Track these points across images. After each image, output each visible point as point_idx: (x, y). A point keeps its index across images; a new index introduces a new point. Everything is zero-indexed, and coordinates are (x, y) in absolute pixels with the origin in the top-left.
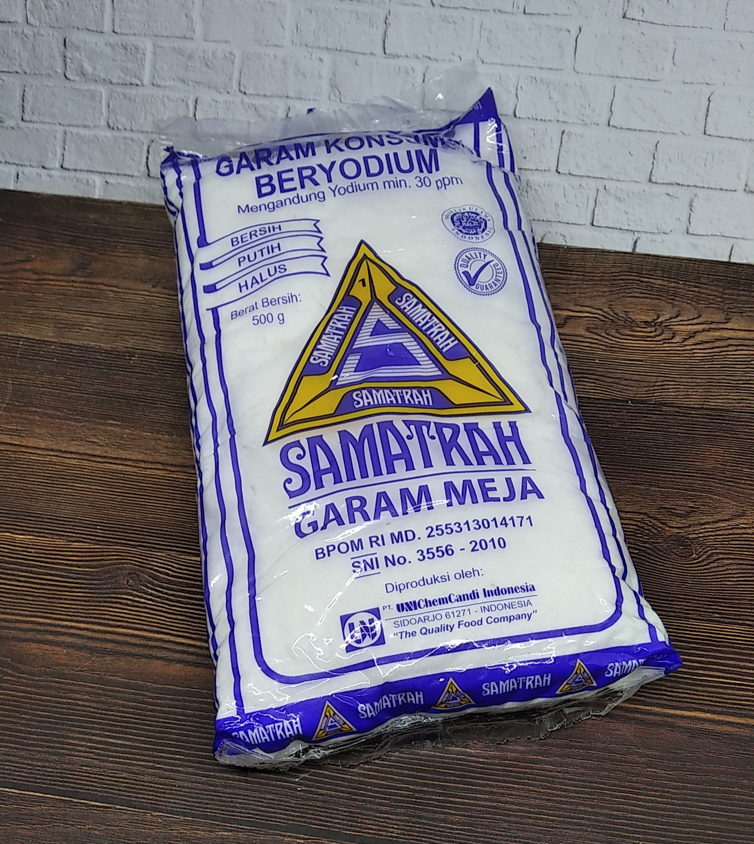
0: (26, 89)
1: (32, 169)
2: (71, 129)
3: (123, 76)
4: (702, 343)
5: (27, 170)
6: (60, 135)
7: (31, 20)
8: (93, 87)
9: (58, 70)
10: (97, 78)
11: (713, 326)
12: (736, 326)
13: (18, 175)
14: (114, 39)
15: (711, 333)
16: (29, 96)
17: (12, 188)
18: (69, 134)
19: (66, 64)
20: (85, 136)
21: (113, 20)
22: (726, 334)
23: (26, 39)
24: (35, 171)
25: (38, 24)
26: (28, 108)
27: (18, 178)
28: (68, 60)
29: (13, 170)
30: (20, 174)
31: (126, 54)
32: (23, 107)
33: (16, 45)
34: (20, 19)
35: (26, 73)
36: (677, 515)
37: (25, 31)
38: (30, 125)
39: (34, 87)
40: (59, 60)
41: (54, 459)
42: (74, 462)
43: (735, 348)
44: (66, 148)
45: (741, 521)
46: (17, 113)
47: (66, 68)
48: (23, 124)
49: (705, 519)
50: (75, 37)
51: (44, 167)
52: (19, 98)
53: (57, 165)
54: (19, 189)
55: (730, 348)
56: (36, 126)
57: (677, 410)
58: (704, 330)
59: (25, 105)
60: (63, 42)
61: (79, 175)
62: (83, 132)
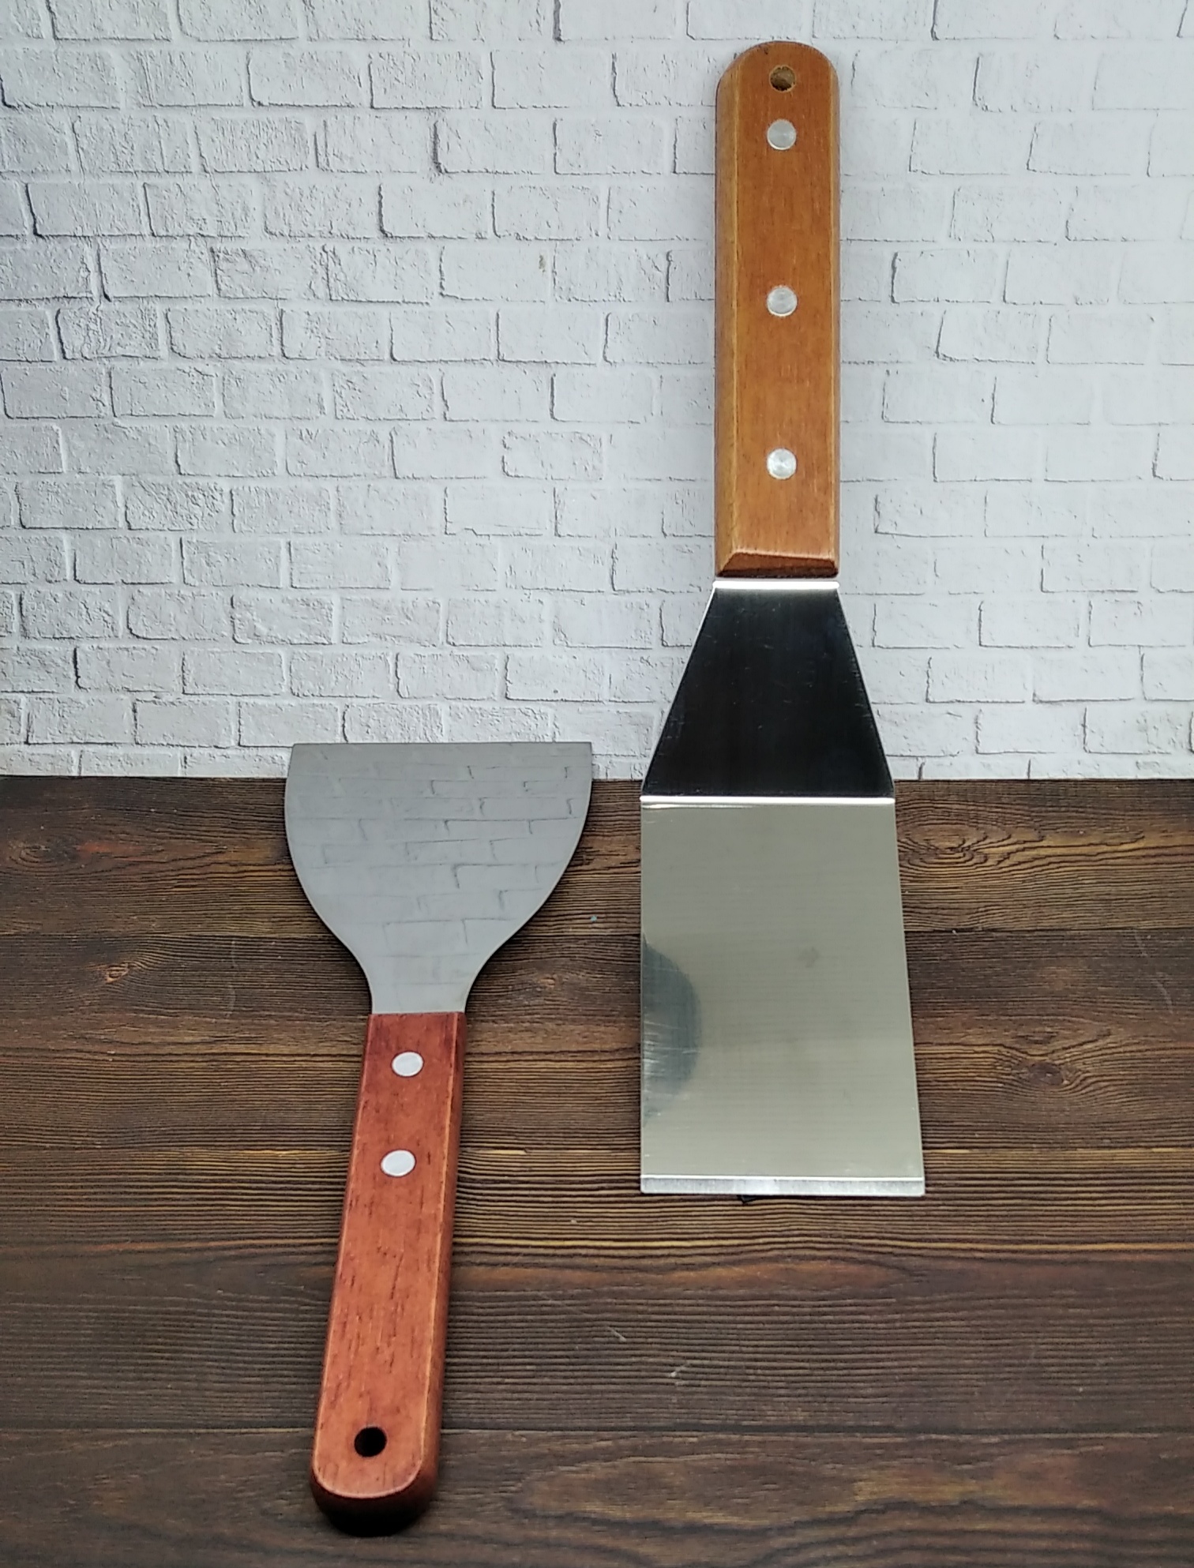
0: (186, 657)
1: (202, 750)
2: (246, 699)
3: (306, 636)
4: (1020, 863)
5: (196, 752)
6: (232, 708)
7: (189, 579)
8: (269, 649)
9: (225, 634)
10: (274, 639)
11: (1026, 845)
12: (1052, 843)
13: (185, 758)
14: (293, 595)
15: (1027, 853)
16: (188, 666)
17: (179, 775)
18: (244, 706)
19: (234, 626)
20: (265, 706)
21: (291, 574)
22: (1043, 852)
23: (183, 601)
24: (206, 751)
25: (197, 584)
26: (190, 679)
27: (186, 762)
28: (237, 622)
29: (179, 753)
30: (188, 757)
31: (308, 609)
32: (183, 678)
33: (171, 608)
34: (175, 579)
35: (184, 639)
36: (1036, 1042)
37: (182, 592)
38: (193, 698)
39: (196, 654)
40: (226, 622)
41: (304, 1064)
42: (330, 1065)
43: (1056, 865)
44: (242, 722)
45: (1108, 1041)
46: (177, 687)
47: (234, 630)
48: (186, 699)
49: (1067, 1043)
50: (243, 595)
51: (216, 747)
52: (177, 667)
53: (233, 743)
54: (188, 776)
55: (1051, 866)
56: (202, 698)
57: (1009, 934)
58: (1018, 851)
59: (186, 676)
60: (229, 602)
61: (261, 752)
62: (260, 701)
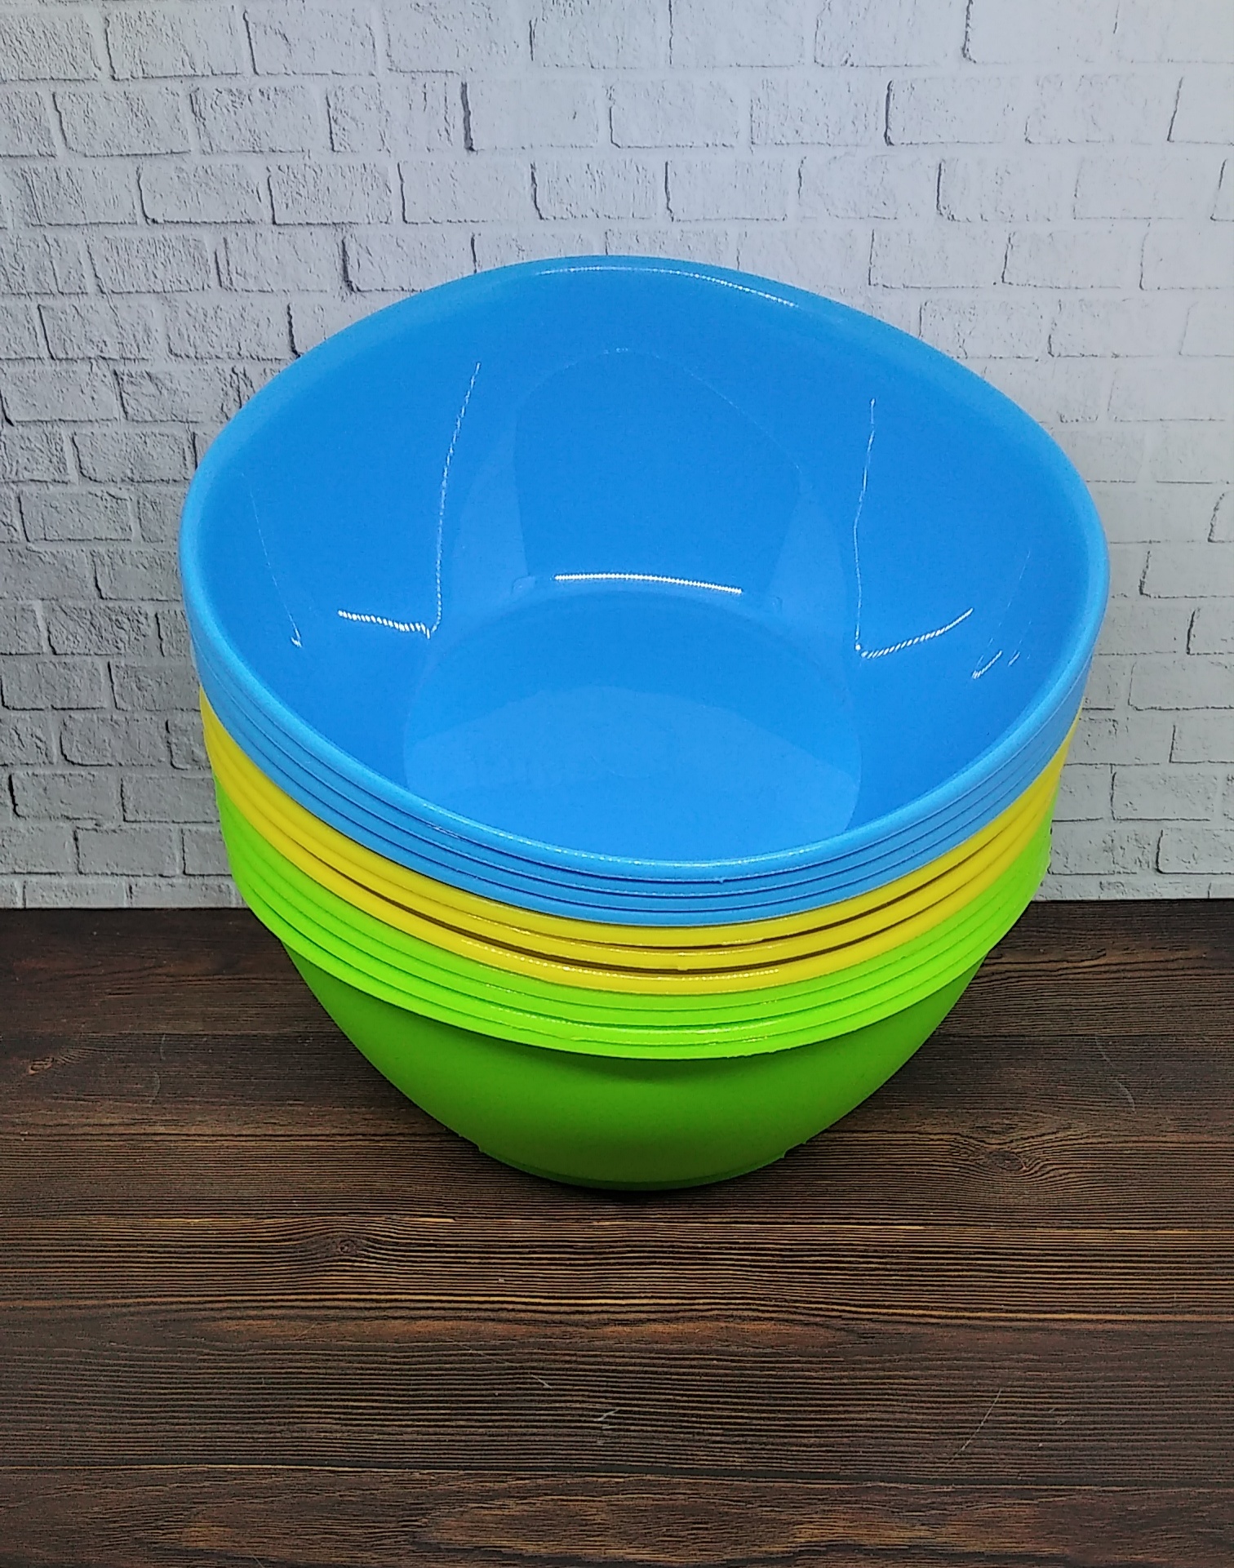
0: (124, 783)
1: (146, 879)
2: (188, 826)
5: (141, 881)
6: (175, 836)
7: (122, 704)
9: (163, 759)
13: (131, 888)
16: (128, 792)
17: (125, 905)
18: (187, 833)
19: (171, 752)
20: (208, 833)
23: (117, 726)
24: (152, 880)
25: (130, 708)
26: (129, 806)
27: (131, 892)
28: (173, 747)
29: (124, 882)
30: (134, 887)
32: (123, 805)
33: (105, 733)
34: (107, 704)
35: (121, 765)
36: (994, 1132)
37: (115, 717)
38: (134, 825)
39: (134, 781)
40: (163, 747)
44: (186, 850)
46: (117, 812)
47: (172, 756)
48: (126, 826)
50: (178, 719)
51: (161, 876)
52: (116, 794)
53: (178, 871)
54: (135, 906)
56: (143, 825)
59: (125, 803)
60: (164, 725)
61: (206, 880)
62: (203, 828)
